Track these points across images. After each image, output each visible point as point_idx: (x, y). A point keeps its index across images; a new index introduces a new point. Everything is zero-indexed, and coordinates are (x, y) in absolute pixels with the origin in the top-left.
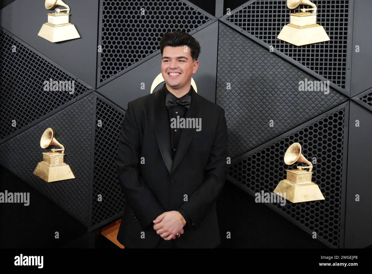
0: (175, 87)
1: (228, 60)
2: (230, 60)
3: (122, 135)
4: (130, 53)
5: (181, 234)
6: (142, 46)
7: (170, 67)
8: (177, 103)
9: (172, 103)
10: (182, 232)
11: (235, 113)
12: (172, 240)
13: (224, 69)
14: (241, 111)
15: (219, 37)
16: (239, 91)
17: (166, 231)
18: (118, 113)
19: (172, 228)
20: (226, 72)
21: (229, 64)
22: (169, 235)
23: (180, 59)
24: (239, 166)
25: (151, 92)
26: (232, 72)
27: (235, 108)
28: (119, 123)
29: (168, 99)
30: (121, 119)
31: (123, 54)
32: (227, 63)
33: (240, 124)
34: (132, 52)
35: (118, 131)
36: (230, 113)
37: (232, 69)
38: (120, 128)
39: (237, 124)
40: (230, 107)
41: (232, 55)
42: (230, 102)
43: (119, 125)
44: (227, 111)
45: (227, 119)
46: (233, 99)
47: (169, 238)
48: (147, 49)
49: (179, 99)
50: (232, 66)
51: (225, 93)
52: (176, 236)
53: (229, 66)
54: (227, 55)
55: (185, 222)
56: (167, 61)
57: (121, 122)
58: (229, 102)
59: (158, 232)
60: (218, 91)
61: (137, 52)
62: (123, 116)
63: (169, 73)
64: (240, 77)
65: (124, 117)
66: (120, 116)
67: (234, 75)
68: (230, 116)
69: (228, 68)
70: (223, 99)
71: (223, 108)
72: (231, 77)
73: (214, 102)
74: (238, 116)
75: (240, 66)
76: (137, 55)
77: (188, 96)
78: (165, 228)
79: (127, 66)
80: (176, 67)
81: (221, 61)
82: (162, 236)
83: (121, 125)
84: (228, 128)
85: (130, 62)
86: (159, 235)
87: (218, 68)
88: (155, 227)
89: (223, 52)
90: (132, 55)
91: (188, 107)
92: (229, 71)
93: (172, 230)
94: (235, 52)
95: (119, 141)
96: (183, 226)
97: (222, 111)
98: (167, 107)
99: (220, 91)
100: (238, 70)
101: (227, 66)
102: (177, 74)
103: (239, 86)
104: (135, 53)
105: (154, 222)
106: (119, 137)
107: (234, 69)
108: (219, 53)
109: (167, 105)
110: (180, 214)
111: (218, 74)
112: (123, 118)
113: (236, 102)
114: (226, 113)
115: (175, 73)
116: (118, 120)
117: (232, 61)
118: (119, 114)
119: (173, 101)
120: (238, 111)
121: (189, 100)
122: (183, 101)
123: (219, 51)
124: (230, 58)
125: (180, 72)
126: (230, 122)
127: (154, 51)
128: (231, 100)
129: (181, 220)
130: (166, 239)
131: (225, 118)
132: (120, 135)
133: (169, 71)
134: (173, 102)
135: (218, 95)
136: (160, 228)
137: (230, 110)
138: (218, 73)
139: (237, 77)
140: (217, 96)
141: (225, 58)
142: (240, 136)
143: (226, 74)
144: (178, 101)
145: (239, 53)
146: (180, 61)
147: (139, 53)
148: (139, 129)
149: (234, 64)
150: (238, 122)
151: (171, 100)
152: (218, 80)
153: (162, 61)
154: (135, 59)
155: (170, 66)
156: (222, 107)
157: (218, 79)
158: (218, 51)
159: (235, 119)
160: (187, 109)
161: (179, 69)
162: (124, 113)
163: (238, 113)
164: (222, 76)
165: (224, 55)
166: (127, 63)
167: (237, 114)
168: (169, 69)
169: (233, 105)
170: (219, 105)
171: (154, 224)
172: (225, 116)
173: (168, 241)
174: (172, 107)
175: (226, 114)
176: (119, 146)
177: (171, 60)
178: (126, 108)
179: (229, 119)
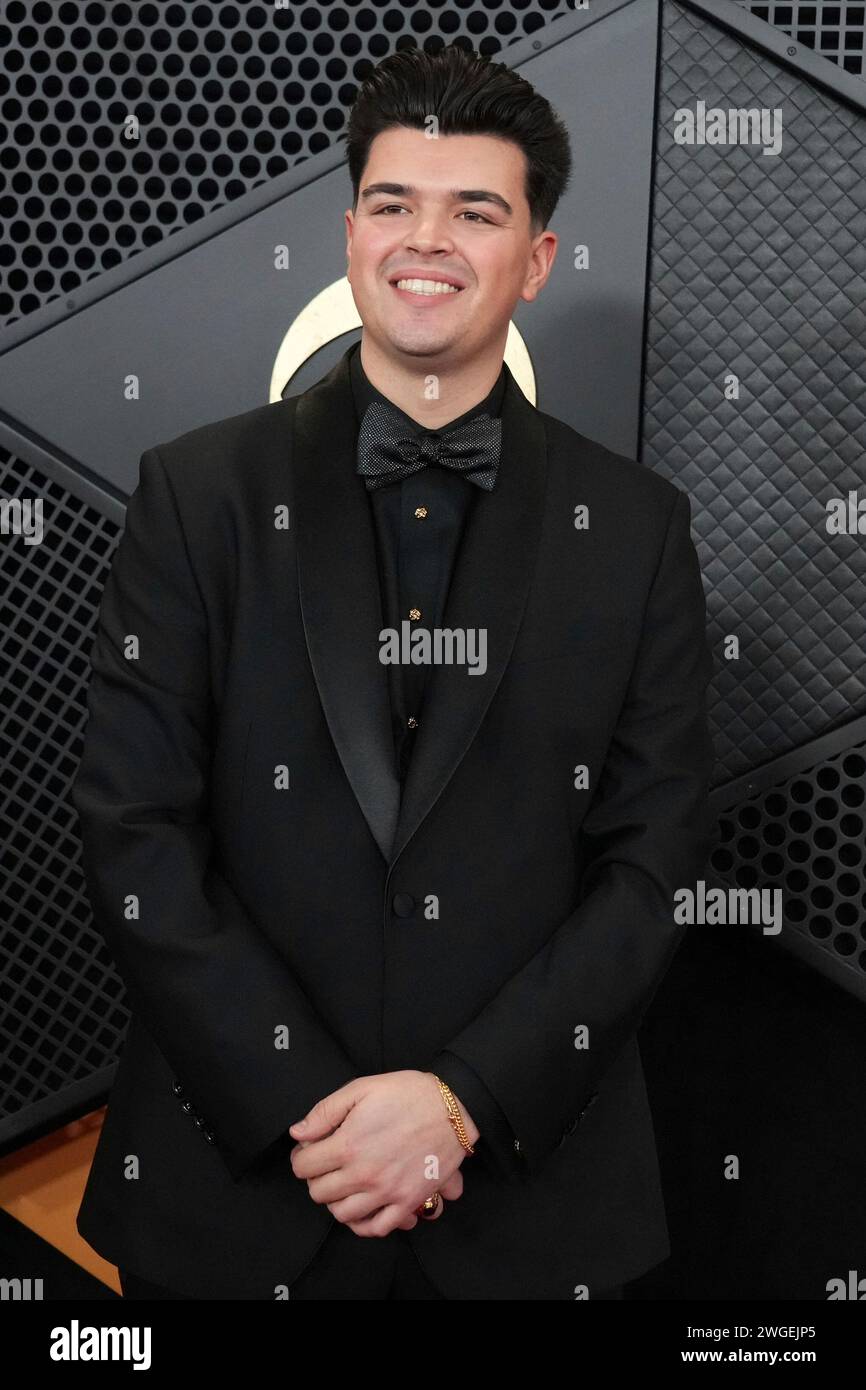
0: (423, 361)
1: (712, 213)
2: (721, 218)
3: (105, 632)
4: (155, 171)
5: (446, 1202)
6: (224, 133)
7: (408, 243)
8: (423, 458)
9: (393, 456)
10: (455, 1191)
11: (749, 519)
12: (397, 1233)
13: (687, 267)
14: (784, 504)
15: (665, 85)
16: (772, 393)
17: (362, 1187)
18: (84, 509)
19: (395, 1169)
20: (703, 281)
21: (719, 236)
22: (381, 1208)
23: (468, 205)
24: (767, 818)
25: (275, 396)
26: (732, 283)
27: (751, 487)
28: (88, 565)
29: (372, 435)
30: (100, 546)
31: (115, 179)
32: (704, 233)
33: (777, 582)
34: (169, 164)
35: (83, 616)
36: (720, 517)
37: (733, 265)
38: (94, 596)
39: (762, 578)
40: (721, 484)
41: (735, 190)
42: (723, 455)
43: (91, 581)
44: (706, 502)
45: (703, 549)
46: (739, 439)
47: (381, 1225)
48: (250, 150)
49: (434, 435)
50: (733, 252)
51: (695, 402)
52: (422, 1213)
53: (719, 249)
54: (708, 188)
55: (472, 1134)
56: (394, 209)
57: (103, 562)
58: (714, 455)
59: (318, 1190)
60: (652, 390)
61: (196, 166)
62: (111, 528)
63: (394, 283)
64: (777, 314)
65: (121, 533)
66: (97, 530)
67: (747, 299)
68: (720, 534)
69: (711, 260)
70: (679, 435)
71: (682, 487)
72: (729, 314)
73: (632, 455)
74: (765, 534)
75: (780, 252)
76: (195, 181)
77: (484, 417)
78: (361, 1170)
79: (139, 243)
80: (444, 245)
81: (674, 219)
82: (340, 1211)
83: (102, 578)
84: (709, 598)
85: (153, 220)
86: (322, 1209)
87: (657, 261)
88: (304, 1162)
89: (684, 173)
90: (168, 181)
91: (487, 481)
92: (717, 281)
93: (399, 1179)
94: (753, 170)
95: (88, 670)
96: (458, 1158)
97: (674, 508)
98: (363, 478)
99: (665, 389)
100: (768, 271)
101: (704, 251)
102: (446, 287)
103: (775, 363)
104: (182, 172)
105: (296, 1131)
106: (87, 647)
107: (748, 269)
108: (663, 173)
109: (365, 467)
110: (444, 1090)
111: (657, 297)
112: (114, 542)
113: (754, 455)
114: (701, 517)
115: (436, 280)
116: (85, 549)
117: (736, 220)
118: (93, 516)
119: (400, 444)
120: (767, 507)
121: (492, 444)
122: (459, 447)
123: (661, 165)
124: (721, 204)
125: (459, 277)
126: (717, 565)
127: (290, 159)
128: (725, 440)
129: (449, 1124)
130: (361, 1230)
131: (689, 547)
132: (93, 636)
133: (402, 264)
134: (401, 449)
135: (654, 414)
136: (330, 1165)
137: (722, 502)
138: (654, 291)
139: (762, 314)
140: (650, 421)
141: (696, 204)
142: (774, 646)
143: (701, 295)
144: (427, 448)
145: (772, 176)
146: (472, 216)
147: (209, 173)
148: (204, 606)
149: (749, 237)
150: (764, 566)
151: (391, 442)
152: (655, 328)
153: (363, 206)
154: (180, 205)
155: (411, 235)
156: (675, 481)
157: (653, 322)
158: (654, 164)
159: (749, 548)
160: (476, 491)
161: (456, 258)
162: (117, 509)
163: (766, 519)
164: (679, 309)
165: (691, 185)
166: (139, 228)
167: (761, 520)
168: (399, 254)
169: (737, 474)
170: (661, 469)
171: (293, 1143)
172: (694, 534)
173: (374, 1240)
174: (394, 483)
175: (695, 520)
176: (92, 698)
177: (418, 206)
178: (130, 484)
179: (718, 548)
